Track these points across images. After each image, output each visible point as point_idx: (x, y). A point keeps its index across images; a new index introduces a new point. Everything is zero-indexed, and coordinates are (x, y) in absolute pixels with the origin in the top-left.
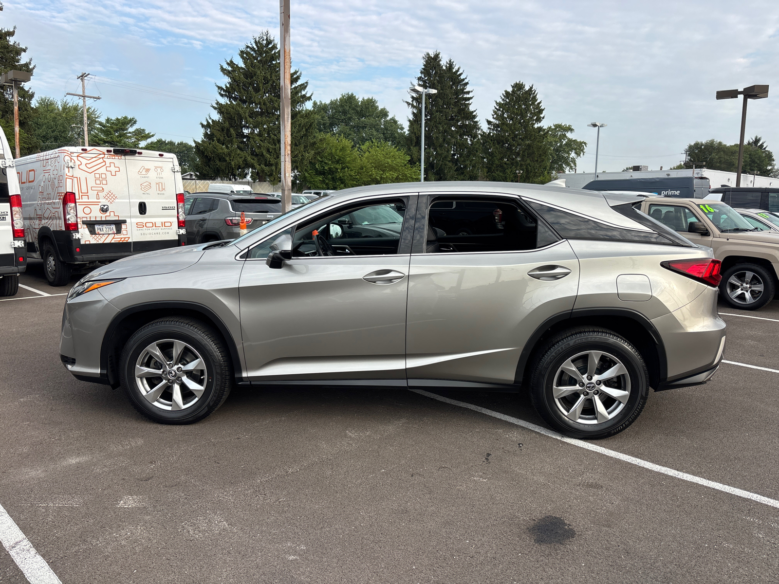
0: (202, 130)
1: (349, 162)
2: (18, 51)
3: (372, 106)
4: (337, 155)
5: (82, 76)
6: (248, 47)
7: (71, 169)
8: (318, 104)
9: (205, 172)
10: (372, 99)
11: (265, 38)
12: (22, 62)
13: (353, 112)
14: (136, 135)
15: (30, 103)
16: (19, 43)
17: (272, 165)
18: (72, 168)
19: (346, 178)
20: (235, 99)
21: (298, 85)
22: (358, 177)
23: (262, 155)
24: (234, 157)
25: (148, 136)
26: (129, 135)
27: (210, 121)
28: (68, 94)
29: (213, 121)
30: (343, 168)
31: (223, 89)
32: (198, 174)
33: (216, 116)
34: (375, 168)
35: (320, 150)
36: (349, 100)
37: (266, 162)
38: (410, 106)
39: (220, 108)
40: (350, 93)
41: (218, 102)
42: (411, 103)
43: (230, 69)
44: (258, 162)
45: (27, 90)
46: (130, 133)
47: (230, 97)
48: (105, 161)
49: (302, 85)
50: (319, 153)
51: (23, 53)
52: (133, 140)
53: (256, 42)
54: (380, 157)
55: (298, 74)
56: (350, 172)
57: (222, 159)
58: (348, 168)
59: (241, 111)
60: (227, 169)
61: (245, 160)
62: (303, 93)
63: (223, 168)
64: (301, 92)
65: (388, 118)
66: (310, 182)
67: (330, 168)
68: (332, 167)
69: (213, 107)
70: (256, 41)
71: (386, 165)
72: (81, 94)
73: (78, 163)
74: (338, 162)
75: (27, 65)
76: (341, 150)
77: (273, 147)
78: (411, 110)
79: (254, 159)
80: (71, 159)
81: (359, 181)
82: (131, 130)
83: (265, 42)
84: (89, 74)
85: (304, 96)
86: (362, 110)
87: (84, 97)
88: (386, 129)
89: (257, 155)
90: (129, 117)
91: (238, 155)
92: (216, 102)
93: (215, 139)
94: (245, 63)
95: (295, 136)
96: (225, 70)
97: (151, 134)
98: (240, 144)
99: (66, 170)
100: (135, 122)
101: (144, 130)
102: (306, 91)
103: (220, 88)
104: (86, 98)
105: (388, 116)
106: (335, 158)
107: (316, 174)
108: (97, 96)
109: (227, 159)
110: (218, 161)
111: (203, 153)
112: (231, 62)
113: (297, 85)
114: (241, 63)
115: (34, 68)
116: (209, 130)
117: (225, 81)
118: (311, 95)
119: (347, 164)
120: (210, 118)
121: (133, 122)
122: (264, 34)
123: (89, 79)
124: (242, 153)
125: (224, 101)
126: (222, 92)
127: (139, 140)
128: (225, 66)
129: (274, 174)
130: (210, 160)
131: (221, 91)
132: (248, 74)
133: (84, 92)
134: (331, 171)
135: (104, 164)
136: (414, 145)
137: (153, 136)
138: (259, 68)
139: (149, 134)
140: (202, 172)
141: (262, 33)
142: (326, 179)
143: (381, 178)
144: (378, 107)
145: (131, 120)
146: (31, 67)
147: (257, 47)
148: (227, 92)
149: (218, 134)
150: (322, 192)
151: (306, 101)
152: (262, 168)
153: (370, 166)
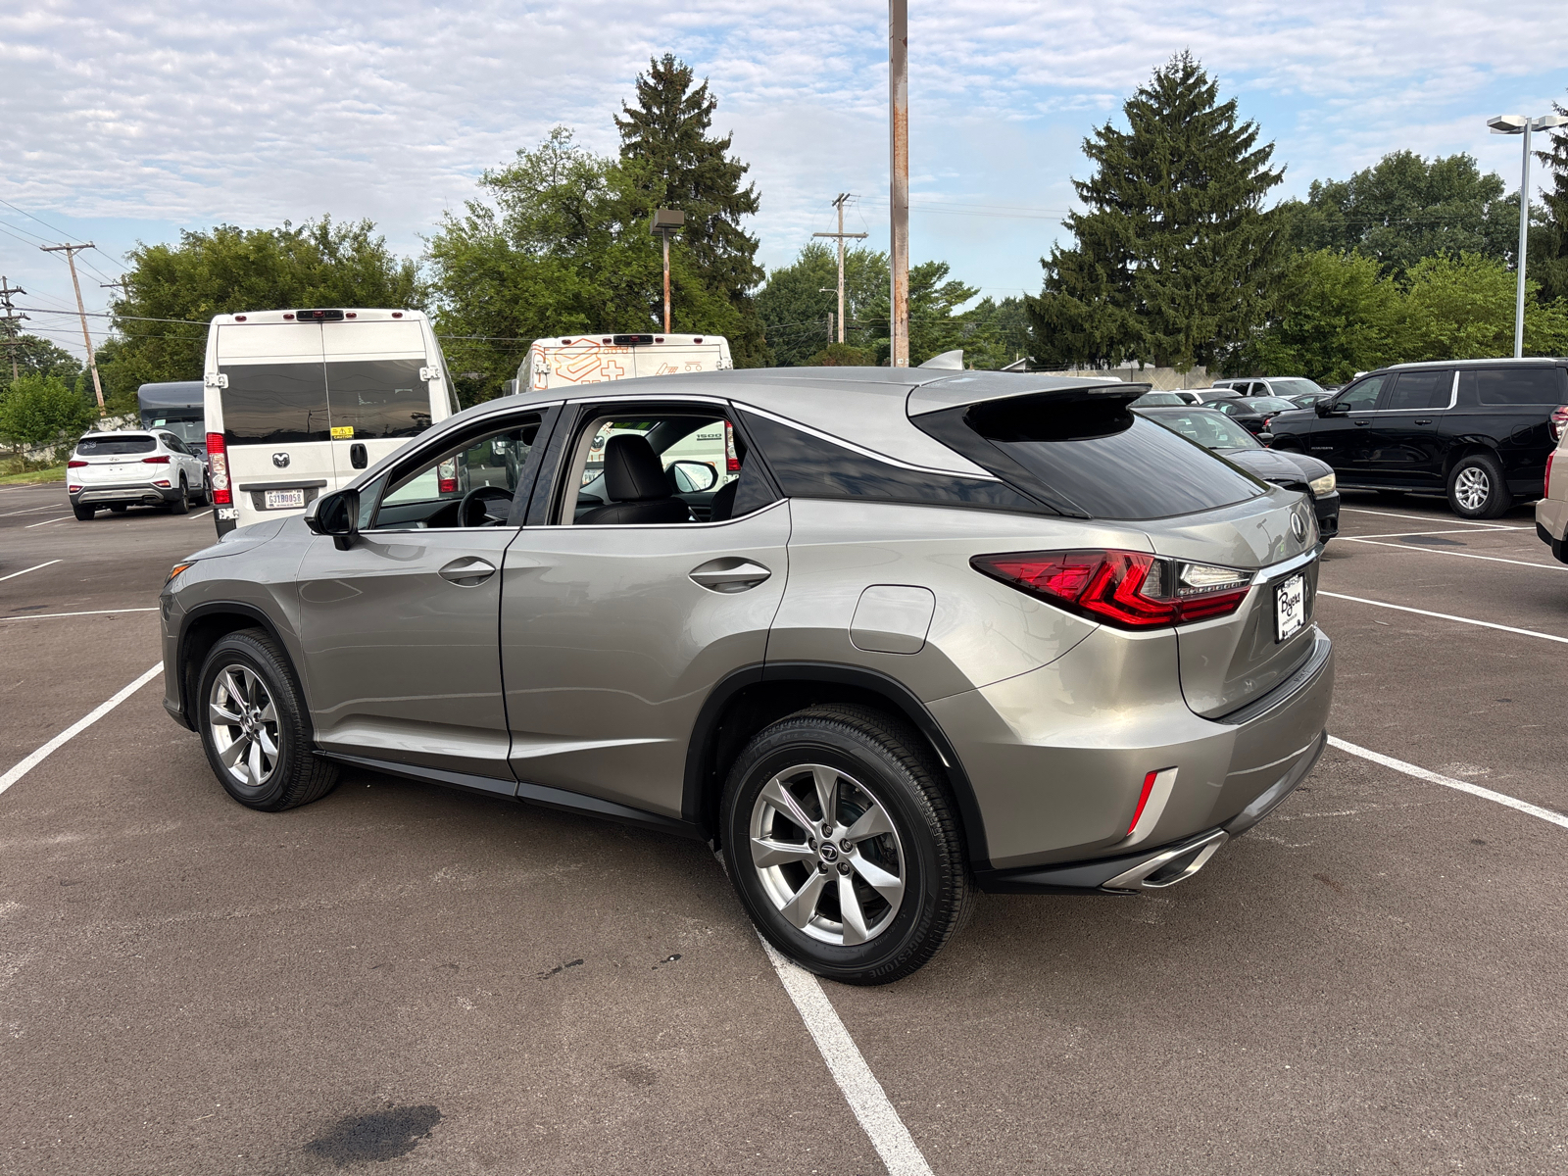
0: (1043, 273)
1: (1366, 310)
2: (736, 172)
3: (1459, 175)
4: (1336, 297)
5: (839, 200)
6: (1142, 92)
7: (543, 376)
8: (1324, 186)
9: (1046, 356)
10: (1463, 157)
11: (1181, 66)
12: (740, 190)
13: (1408, 192)
14: (946, 294)
15: (751, 259)
16: (739, 159)
17: (1179, 331)
18: (546, 374)
19: (1355, 345)
20: (1109, 202)
21: (1251, 155)
22: (1389, 341)
23: (1160, 312)
24: (1099, 322)
25: (968, 295)
26: (936, 295)
27: (1058, 254)
28: (815, 235)
29: (1063, 252)
30: (1350, 324)
31: (1087, 187)
32: (1032, 358)
33: (1070, 242)
34: (1437, 317)
35: (1293, 289)
36: (1401, 168)
37: (1167, 326)
38: (1550, 161)
39: (1080, 225)
40: (1402, 152)
41: (1075, 214)
42: (1553, 153)
43: (1103, 143)
44: (1150, 327)
45: (748, 237)
46: (936, 291)
47: (1100, 201)
48: (599, 359)
49: (1259, 152)
50: (1291, 297)
51: (743, 174)
52: (942, 304)
53: (1159, 79)
54: (1458, 292)
55: (1250, 131)
56: (1365, 332)
57: (1076, 328)
58: (1363, 323)
59: (1119, 227)
60: (1087, 347)
61: (1123, 325)
62: (1262, 169)
63: (1079, 344)
64: (1256, 169)
65: (1502, 198)
66: (1268, 361)
67: (1317, 328)
68: (1322, 323)
69: (1066, 224)
70: (1159, 76)
71: (1469, 307)
72: (837, 232)
73: (555, 365)
74: (1338, 312)
75: (747, 194)
76: (1346, 285)
77: (1184, 292)
78: (1552, 170)
79: (1142, 323)
80: (544, 359)
81: (1391, 349)
82: (939, 285)
83: (1180, 74)
84: (849, 195)
85: (1266, 174)
86: (1432, 186)
87: (840, 236)
88: (1494, 221)
89: (1148, 313)
90: (937, 262)
91: (1109, 316)
92: (1070, 214)
93: (1064, 287)
94: (1134, 125)
95: (1235, 265)
96: (1095, 147)
97: (973, 290)
98: (1117, 294)
99: (536, 377)
100: (946, 271)
101: (961, 284)
102: (1268, 164)
103: (1079, 185)
104: (844, 239)
105: (1502, 191)
106: (1330, 303)
107: (1282, 343)
108: (861, 232)
109: (1087, 326)
110: (1069, 333)
111: (1042, 318)
112: (1108, 129)
113: (1247, 155)
114: (1125, 128)
115: (758, 198)
116: (1056, 271)
117: (1091, 170)
118: (1282, 171)
119: (1362, 315)
120: (1058, 248)
121: (942, 270)
122: (1179, 58)
123: (850, 203)
124: (1117, 311)
125: (1085, 210)
126: (1085, 193)
127: (951, 304)
128: (1095, 140)
129: (1183, 349)
130: (1054, 330)
131: (1082, 190)
132: (1138, 147)
133: (840, 228)
134: (1321, 334)
135: (598, 363)
136: (1556, 253)
137: (976, 292)
138: (1161, 132)
139: (969, 289)
140: (1039, 355)
141: (1176, 57)
142: (1307, 351)
143: (1455, 340)
144: (1477, 174)
145: (939, 268)
146: (753, 196)
147: (1162, 86)
148: (1095, 191)
149: (1072, 278)
150: (1252, 381)
151: (1269, 185)
152: (1157, 339)
153: (1425, 312)
